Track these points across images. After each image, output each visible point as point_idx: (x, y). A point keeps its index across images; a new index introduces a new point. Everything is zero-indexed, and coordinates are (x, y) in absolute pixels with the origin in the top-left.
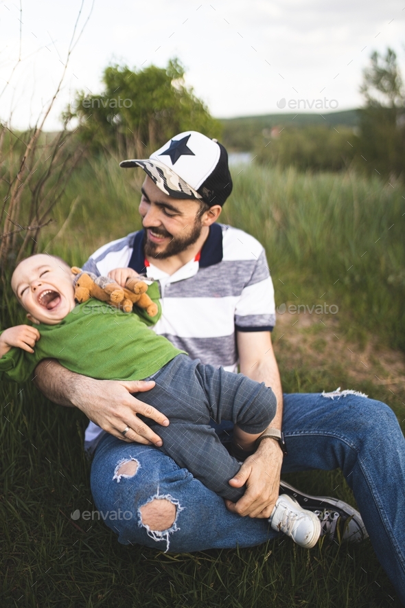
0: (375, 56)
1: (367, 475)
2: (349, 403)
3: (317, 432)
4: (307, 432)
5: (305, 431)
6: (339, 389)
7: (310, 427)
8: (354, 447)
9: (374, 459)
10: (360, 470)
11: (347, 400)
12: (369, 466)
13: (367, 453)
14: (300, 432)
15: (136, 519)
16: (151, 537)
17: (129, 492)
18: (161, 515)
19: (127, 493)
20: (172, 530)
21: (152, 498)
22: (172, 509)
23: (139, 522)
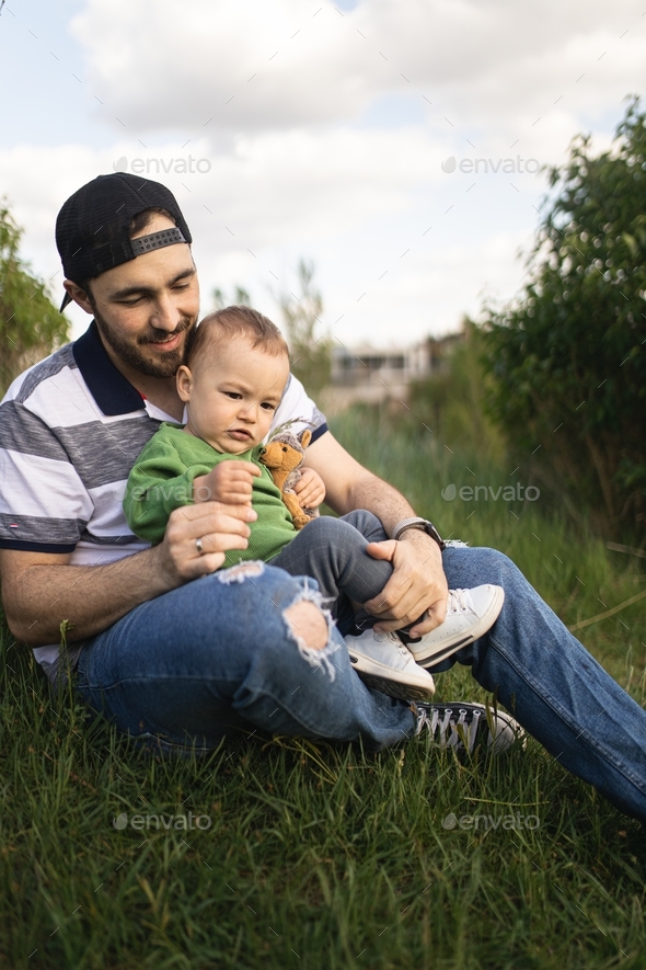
1: (512, 658)
2: (452, 562)
9: (513, 632)
10: (499, 656)
11: (446, 558)
12: (510, 645)
13: (502, 628)
15: (281, 629)
16: (306, 658)
17: (263, 593)
18: (313, 625)
19: (260, 595)
20: (329, 652)
21: (299, 598)
22: (323, 620)
23: (289, 632)
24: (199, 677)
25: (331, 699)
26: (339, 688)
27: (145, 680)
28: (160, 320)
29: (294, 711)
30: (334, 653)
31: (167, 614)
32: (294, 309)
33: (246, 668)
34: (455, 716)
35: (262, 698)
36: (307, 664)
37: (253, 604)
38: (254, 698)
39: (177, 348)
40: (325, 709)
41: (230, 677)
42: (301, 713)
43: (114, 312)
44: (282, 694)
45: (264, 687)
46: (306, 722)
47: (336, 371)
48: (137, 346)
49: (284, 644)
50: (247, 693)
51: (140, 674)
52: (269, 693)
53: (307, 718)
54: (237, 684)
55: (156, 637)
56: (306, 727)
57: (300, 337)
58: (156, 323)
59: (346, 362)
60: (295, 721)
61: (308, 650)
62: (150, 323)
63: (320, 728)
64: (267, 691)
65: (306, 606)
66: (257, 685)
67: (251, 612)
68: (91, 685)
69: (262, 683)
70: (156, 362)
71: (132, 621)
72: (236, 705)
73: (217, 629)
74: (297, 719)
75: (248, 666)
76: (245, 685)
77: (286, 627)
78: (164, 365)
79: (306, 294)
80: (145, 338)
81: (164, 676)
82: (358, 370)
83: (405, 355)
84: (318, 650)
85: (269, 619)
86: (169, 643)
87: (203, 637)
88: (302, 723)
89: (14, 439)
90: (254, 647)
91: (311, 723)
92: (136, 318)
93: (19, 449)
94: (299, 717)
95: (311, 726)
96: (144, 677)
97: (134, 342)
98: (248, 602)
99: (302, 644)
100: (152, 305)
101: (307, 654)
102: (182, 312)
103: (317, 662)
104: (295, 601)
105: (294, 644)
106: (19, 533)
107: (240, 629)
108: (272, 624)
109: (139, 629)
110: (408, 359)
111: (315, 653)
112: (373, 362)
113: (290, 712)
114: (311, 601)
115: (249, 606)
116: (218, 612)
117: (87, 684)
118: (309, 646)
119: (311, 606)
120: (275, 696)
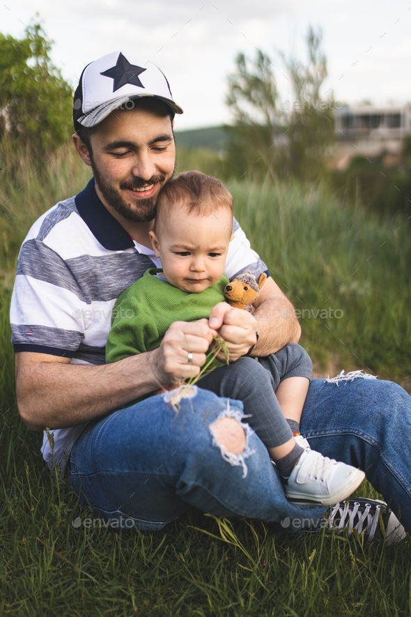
0: (241, 59)
1: (396, 472)
2: (359, 389)
3: (334, 431)
4: (322, 433)
5: (320, 432)
6: (343, 371)
7: (325, 426)
8: (376, 444)
9: (399, 452)
10: (387, 469)
11: (355, 385)
12: (396, 462)
13: (390, 447)
14: (316, 433)
15: (208, 439)
16: (227, 460)
17: (195, 411)
18: (233, 435)
19: (193, 412)
20: (246, 455)
21: (223, 414)
22: (242, 431)
23: (214, 441)
24: (150, 473)
25: (250, 490)
26: (257, 482)
27: (114, 473)
28: (139, 170)
29: (221, 499)
30: (250, 457)
31: (127, 425)
32: (302, 74)
33: (182, 466)
34: (362, 509)
35: (195, 488)
36: (228, 464)
37: (188, 419)
38: (189, 488)
39: (152, 198)
40: (245, 497)
41: (172, 473)
42: (227, 501)
43: (105, 161)
44: (211, 486)
45: (196, 481)
46: (232, 507)
47: (339, 129)
48: (120, 191)
49: (210, 450)
50: (184, 485)
51: (110, 469)
52: (201, 485)
53: (232, 504)
54: (177, 478)
55: (119, 442)
56: (233, 510)
57: (308, 99)
58: (136, 173)
59: (348, 120)
60: (223, 506)
61: (228, 454)
62: (132, 172)
63: (244, 512)
64: (199, 483)
65: (228, 420)
66: (190, 479)
67: (186, 425)
68: (79, 473)
69: (194, 478)
70: (133, 207)
71: (104, 428)
72: (178, 492)
73: (161, 437)
74: (225, 505)
75: (184, 465)
76: (181, 479)
77: (211, 437)
78: (139, 210)
79: (313, 59)
80: (126, 184)
81: (126, 471)
82: (358, 128)
83: (402, 113)
84: (237, 455)
85: (199, 431)
86: (128, 447)
87: (151, 444)
88: (228, 508)
89: (32, 269)
90: (187, 452)
91: (236, 508)
92: (121, 167)
93: (35, 276)
94: (226, 503)
95: (236, 510)
96: (113, 471)
97: (117, 187)
98: (184, 417)
99: (224, 450)
100: (135, 158)
101: (228, 457)
102: (159, 168)
103: (235, 463)
104: (219, 417)
105: (218, 450)
106: (33, 339)
107: (178, 438)
108: (201, 434)
109: (108, 436)
110: (404, 116)
111: (235, 457)
112: (372, 120)
113: (218, 499)
114: (233, 418)
115: (184, 421)
116: (162, 425)
117: (77, 472)
118: (230, 451)
119: (233, 421)
120: (205, 488)
